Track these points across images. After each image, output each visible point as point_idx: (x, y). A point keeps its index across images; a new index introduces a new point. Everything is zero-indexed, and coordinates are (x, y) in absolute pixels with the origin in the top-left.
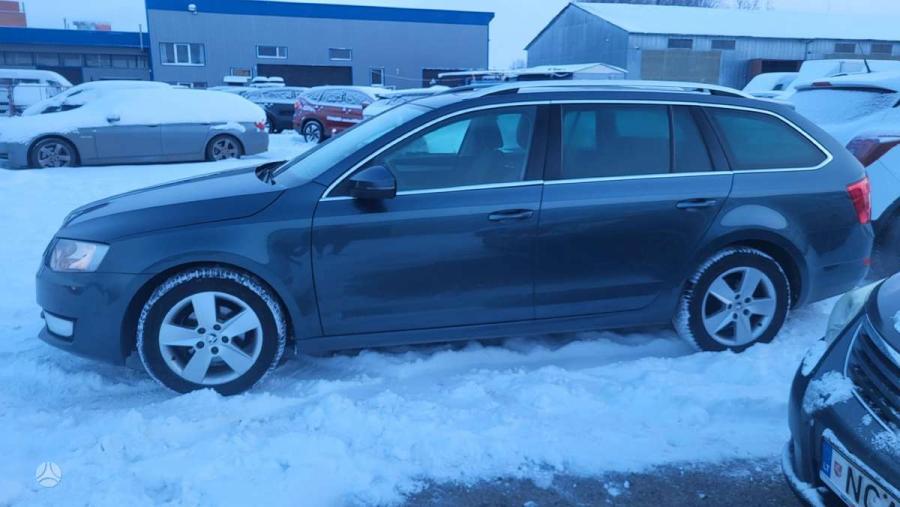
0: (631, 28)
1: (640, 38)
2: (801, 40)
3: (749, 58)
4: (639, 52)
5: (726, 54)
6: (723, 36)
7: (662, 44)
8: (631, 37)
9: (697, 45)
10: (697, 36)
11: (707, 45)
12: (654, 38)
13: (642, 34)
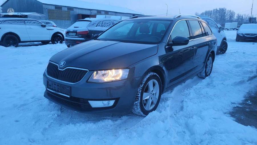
0: (43, 2)
1: (46, 6)
2: (89, 10)
3: (78, 13)
4: (47, 10)
5: (71, 12)
6: (70, 7)
7: (53, 8)
8: (43, 5)
9: (63, 9)
10: (63, 6)
11: (66, 9)
12: (49, 6)
13: (47, 4)
